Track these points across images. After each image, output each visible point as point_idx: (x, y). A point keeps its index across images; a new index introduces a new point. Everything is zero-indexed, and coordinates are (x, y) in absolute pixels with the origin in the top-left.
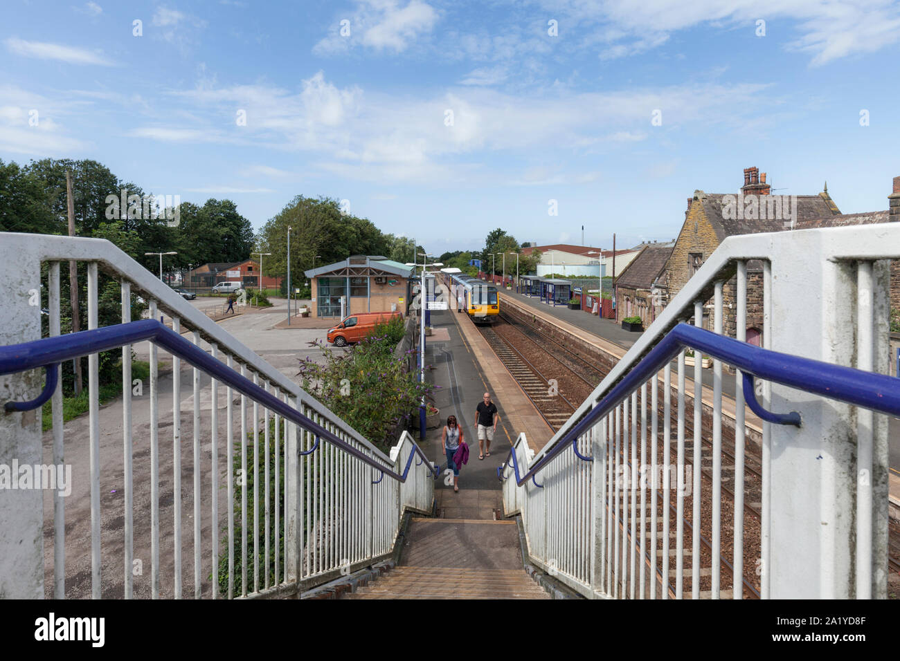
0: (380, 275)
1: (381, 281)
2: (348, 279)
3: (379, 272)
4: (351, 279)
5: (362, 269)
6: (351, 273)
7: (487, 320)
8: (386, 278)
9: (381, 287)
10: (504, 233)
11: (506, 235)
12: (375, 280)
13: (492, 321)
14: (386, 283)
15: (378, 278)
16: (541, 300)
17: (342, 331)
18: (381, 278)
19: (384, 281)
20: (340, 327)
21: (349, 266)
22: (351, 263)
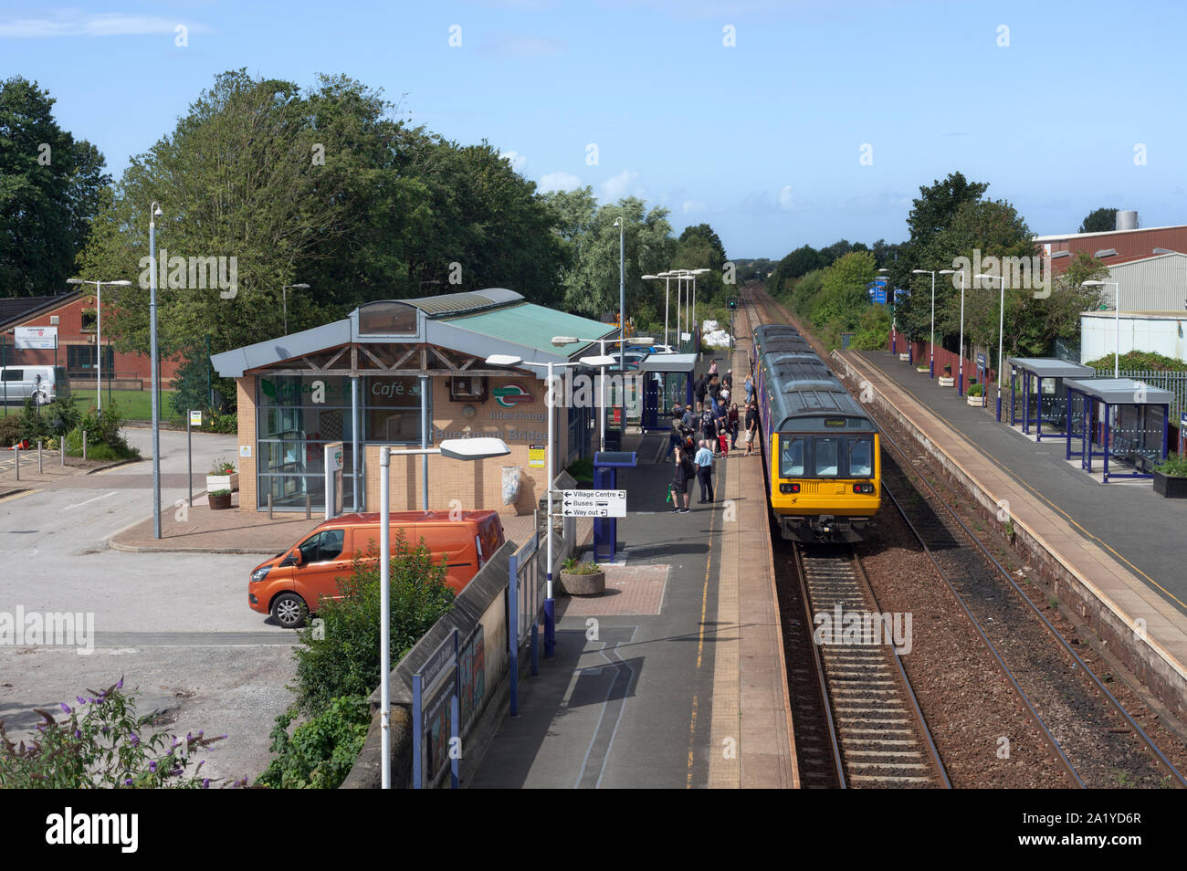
0: (462, 372)
1: (468, 389)
2: (354, 383)
3: (458, 358)
4: (367, 383)
5: (401, 348)
6: (364, 363)
7: (836, 533)
8: (485, 381)
9: (468, 412)
10: (978, 189)
11: (985, 197)
12: (448, 385)
13: (854, 538)
14: (484, 398)
15: (458, 379)
16: (1070, 455)
17: (292, 575)
18: (467, 381)
19: (477, 392)
20: (288, 562)
21: (357, 338)
22: (365, 327)
